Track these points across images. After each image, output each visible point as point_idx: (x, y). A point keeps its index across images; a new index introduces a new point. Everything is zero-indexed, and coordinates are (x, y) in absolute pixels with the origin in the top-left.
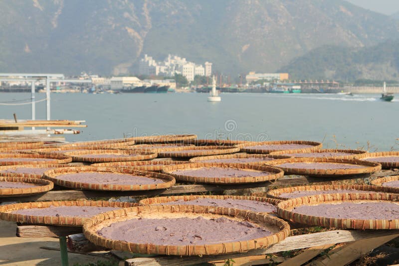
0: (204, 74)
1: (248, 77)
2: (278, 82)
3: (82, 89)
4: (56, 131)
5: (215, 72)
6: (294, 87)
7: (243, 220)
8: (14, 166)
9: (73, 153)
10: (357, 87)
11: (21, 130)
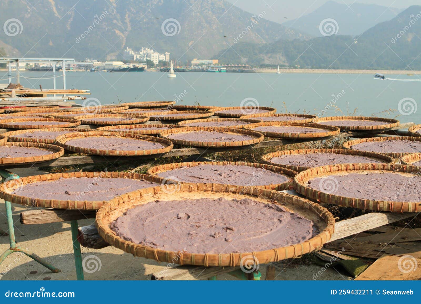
0: (165, 60)
1: (193, 62)
2: (212, 65)
3: (87, 69)
4: (69, 98)
5: (172, 58)
6: (222, 69)
7: (269, 202)
8: (32, 130)
9: (82, 116)
10: (262, 69)
11: (45, 96)
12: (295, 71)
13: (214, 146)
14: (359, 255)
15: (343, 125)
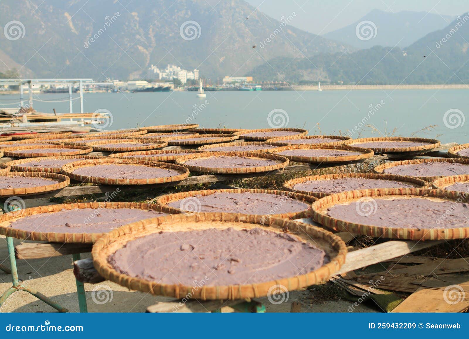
0: (193, 78)
1: (224, 80)
2: (245, 83)
3: (107, 90)
4: (84, 122)
5: (201, 77)
6: (257, 86)
7: (281, 231)
8: (38, 158)
9: (94, 142)
10: (301, 86)
11: (59, 121)
12: (338, 87)
13: (233, 172)
14: (393, 289)
15: (377, 147)
